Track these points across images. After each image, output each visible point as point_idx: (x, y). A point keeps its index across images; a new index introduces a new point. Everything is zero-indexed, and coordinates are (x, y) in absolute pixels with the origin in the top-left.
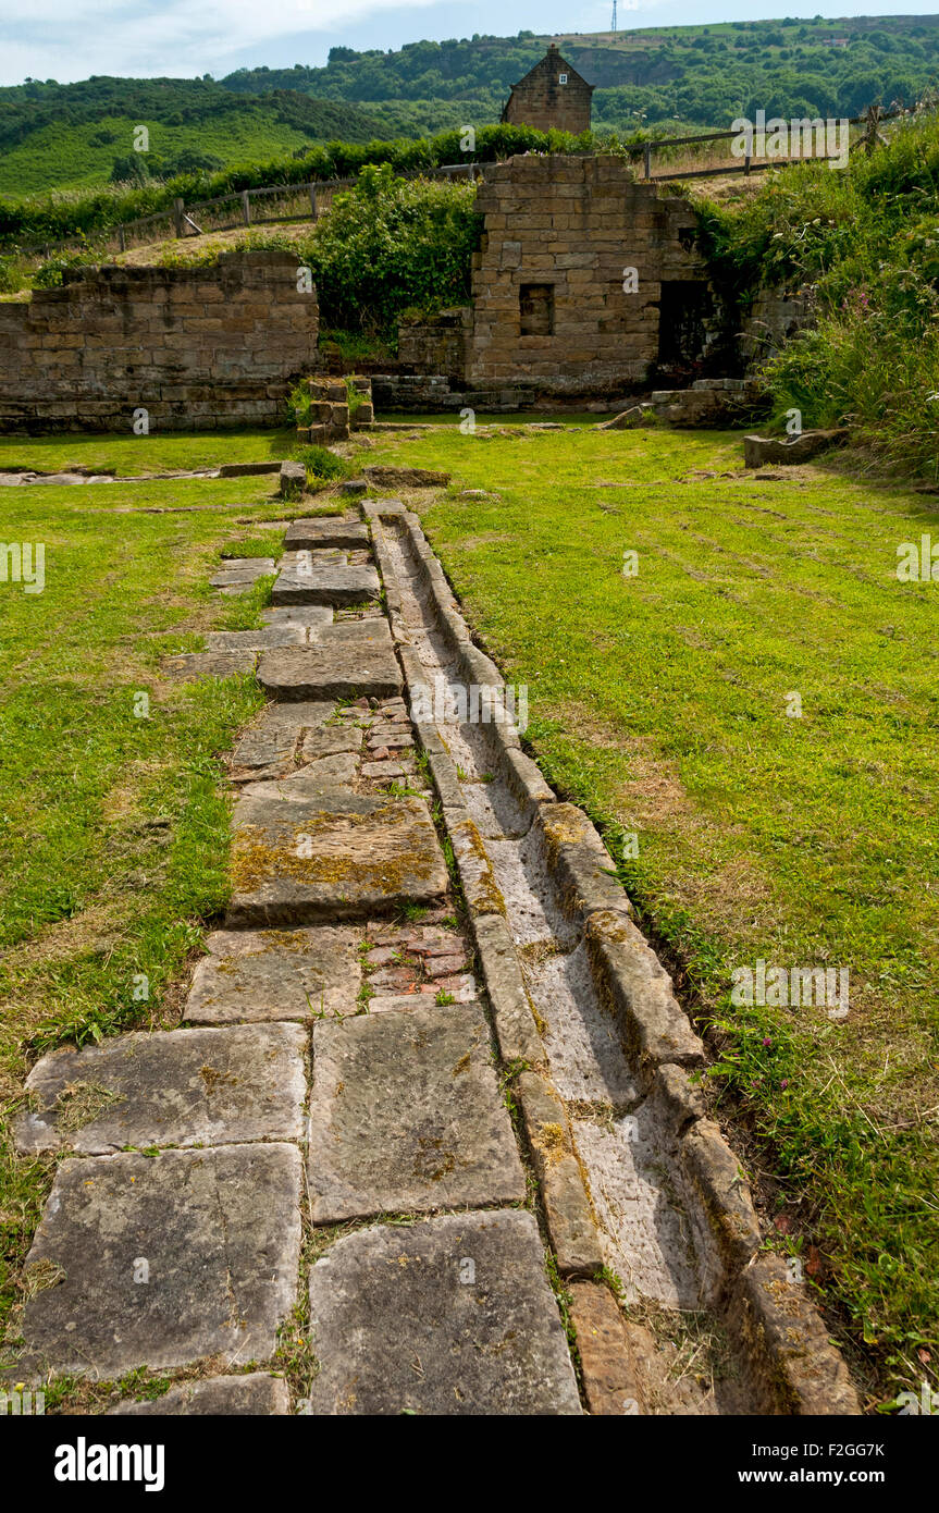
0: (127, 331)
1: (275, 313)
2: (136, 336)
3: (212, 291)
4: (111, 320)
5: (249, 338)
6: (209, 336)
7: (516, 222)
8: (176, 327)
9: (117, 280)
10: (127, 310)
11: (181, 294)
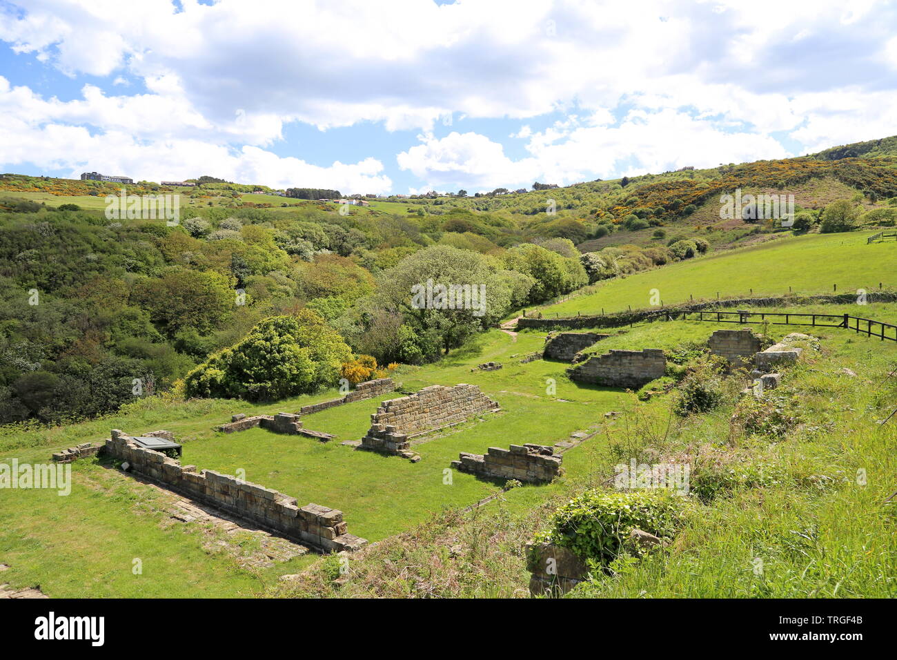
0: (620, 365)
1: (656, 363)
2: (622, 367)
3: (641, 357)
4: (617, 363)
5: (649, 369)
6: (639, 367)
7: (718, 346)
8: (632, 365)
9: (620, 354)
10: (621, 361)
11: (634, 358)
